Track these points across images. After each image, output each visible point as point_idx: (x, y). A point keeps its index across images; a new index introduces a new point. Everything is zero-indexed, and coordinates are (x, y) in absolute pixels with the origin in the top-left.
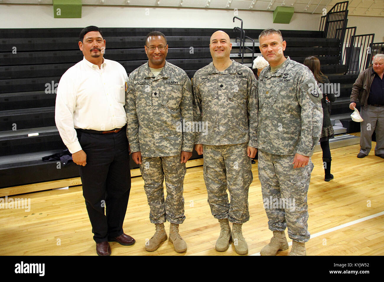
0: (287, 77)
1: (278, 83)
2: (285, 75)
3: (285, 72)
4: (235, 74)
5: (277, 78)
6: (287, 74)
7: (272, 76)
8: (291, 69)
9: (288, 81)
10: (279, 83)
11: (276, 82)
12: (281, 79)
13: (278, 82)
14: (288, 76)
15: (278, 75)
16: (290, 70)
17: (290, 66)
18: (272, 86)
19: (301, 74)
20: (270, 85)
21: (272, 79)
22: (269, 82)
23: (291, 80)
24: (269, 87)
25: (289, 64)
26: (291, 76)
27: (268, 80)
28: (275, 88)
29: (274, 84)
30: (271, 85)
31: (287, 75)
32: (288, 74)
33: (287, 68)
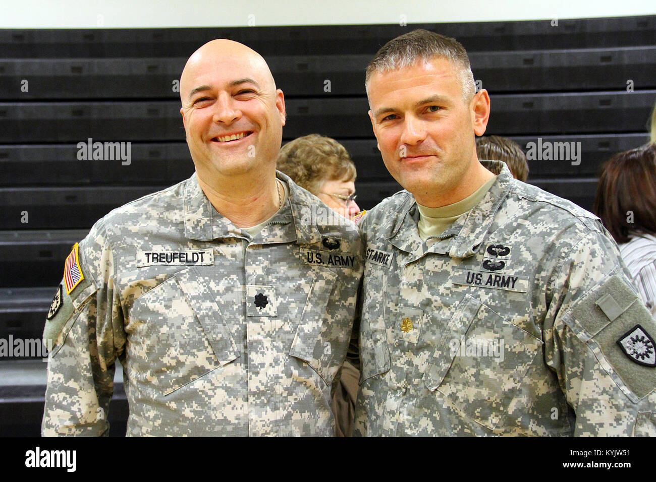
0: (502, 264)
1: (460, 289)
2: (491, 251)
3: (493, 240)
4: (313, 247)
5: (453, 263)
6: (501, 247)
7: (431, 250)
8: (520, 226)
9: (505, 283)
10: (465, 289)
11: (449, 284)
12: (476, 269)
13: (456, 286)
14: (508, 259)
15: (462, 253)
16: (515, 229)
17: (513, 210)
18: (430, 296)
19: (567, 255)
20: (419, 290)
21: (431, 265)
22: (416, 279)
23: (520, 281)
24: (414, 298)
25: (510, 201)
26: (520, 262)
27: (409, 264)
28: (445, 310)
29: (441, 289)
30: (425, 294)
31: (501, 254)
32: (508, 250)
33: (503, 220)
